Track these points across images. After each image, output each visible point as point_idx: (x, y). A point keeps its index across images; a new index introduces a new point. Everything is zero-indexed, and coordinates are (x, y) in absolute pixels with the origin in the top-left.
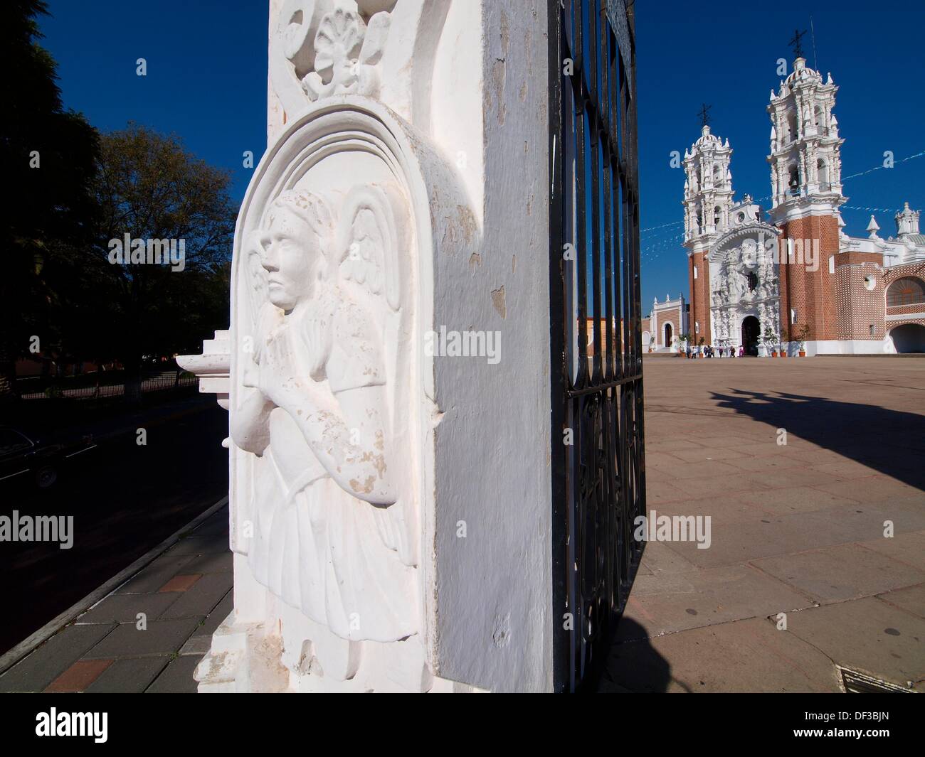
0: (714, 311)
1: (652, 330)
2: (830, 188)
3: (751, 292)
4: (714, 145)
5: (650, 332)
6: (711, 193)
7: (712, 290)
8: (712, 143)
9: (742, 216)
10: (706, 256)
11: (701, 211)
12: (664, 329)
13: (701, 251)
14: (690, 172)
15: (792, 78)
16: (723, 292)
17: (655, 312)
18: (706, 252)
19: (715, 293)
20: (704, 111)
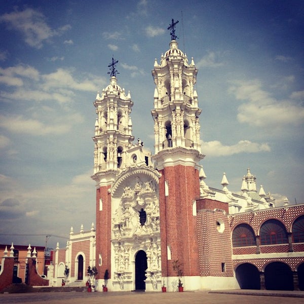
0: (114, 243)
1: (67, 260)
2: (193, 145)
3: (142, 227)
4: (119, 94)
5: (65, 263)
6: (114, 135)
7: (113, 223)
8: (117, 92)
9: (135, 157)
10: (109, 190)
11: (107, 148)
12: (76, 260)
13: (106, 185)
14: (100, 113)
15: (168, 54)
16: (122, 226)
17: (71, 242)
18: (109, 187)
19: (116, 226)
20: (113, 64)
